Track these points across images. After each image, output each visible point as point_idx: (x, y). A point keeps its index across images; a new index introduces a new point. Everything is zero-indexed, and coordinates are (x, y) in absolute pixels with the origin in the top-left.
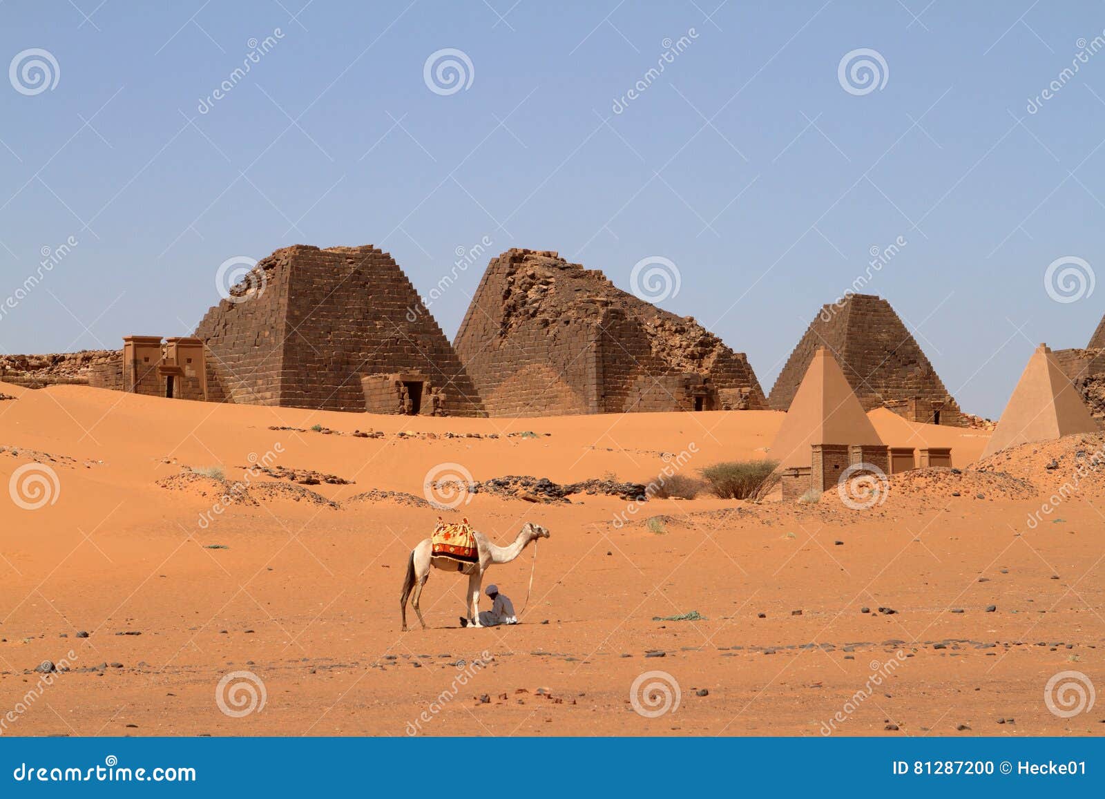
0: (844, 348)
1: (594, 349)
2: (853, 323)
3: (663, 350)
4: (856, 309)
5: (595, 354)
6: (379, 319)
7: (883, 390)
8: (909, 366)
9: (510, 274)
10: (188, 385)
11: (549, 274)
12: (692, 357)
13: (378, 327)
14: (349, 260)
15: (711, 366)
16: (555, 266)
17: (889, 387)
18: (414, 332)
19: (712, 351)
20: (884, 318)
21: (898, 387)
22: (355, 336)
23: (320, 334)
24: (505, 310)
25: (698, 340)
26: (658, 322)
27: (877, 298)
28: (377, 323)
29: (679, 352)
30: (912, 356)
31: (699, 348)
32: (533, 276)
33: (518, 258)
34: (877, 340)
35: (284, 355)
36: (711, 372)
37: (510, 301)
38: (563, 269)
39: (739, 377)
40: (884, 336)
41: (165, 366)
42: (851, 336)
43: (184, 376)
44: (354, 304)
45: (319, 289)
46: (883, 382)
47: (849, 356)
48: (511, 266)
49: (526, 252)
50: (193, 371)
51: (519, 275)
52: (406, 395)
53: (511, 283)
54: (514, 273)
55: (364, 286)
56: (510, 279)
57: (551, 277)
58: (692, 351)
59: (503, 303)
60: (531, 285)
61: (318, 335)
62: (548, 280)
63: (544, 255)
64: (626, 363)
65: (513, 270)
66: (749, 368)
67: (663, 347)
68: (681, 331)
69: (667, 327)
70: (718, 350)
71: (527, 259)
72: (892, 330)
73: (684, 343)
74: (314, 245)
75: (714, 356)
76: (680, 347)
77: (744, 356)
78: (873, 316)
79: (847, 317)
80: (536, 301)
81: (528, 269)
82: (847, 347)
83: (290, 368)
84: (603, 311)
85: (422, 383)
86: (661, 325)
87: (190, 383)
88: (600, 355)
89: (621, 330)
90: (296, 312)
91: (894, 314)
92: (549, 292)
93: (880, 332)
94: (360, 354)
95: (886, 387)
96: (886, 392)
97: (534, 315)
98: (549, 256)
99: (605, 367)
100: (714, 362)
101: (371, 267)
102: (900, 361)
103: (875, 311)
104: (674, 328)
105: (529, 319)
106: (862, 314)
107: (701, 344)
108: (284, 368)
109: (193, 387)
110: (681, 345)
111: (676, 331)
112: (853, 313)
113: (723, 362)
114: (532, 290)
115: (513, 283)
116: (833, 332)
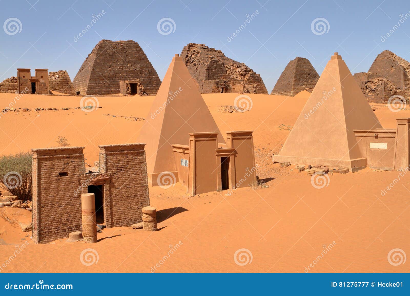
0: (294, 73)
1: (205, 72)
2: (297, 66)
3: (232, 73)
4: (299, 62)
5: (205, 74)
6: (130, 63)
7: (306, 85)
8: (314, 78)
9: (188, 50)
10: (41, 86)
11: (199, 50)
12: (242, 75)
13: (129, 65)
14: (121, 44)
15: (248, 78)
16: (202, 48)
17: (307, 84)
18: (142, 67)
19: (249, 73)
20: (307, 64)
21: (310, 84)
22: (119, 68)
23: (106, 68)
24: (186, 61)
25: (244, 70)
26: (232, 64)
27: (305, 58)
28: (129, 64)
29: (238, 73)
30: (315, 75)
31: (244, 72)
32: (194, 51)
33: (191, 46)
34: (304, 71)
35: (91, 75)
36: (248, 80)
37: (188, 59)
38: (205, 49)
39: (257, 81)
40: (307, 69)
41: (31, 79)
42: (296, 69)
43: (39, 82)
44: (121, 58)
45: (108, 53)
46: (306, 83)
47: (295, 75)
48: (189, 48)
49: (194, 44)
50: (43, 81)
51: (191, 50)
52: (130, 88)
53: (188, 53)
54: (190, 50)
55: (126, 52)
56: (188, 52)
57: (200, 51)
58: (242, 73)
59: (185, 59)
60: (193, 54)
61: (105, 68)
62: (199, 52)
63: (201, 45)
64: (217, 77)
65: (189, 49)
66: (261, 78)
67: (231, 72)
68: (239, 67)
69: (234, 66)
70: (251, 72)
71: (194, 46)
72: (309, 68)
73: (239, 71)
74: (109, 40)
75: (249, 75)
76: (238, 72)
77: (259, 75)
78: (304, 64)
79: (296, 63)
80: (194, 58)
81: (194, 49)
82: (295, 72)
83: (93, 79)
84: (210, 60)
85: (137, 84)
86: (233, 65)
87: (42, 85)
88: (208, 74)
89: (216, 66)
90: (98, 61)
91: (310, 63)
92: (199, 55)
93: (305, 68)
94: (121, 74)
95: (306, 84)
96: (306, 86)
97: (192, 62)
98: (203, 45)
99: (209, 78)
100: (249, 76)
101: (129, 47)
102: (311, 77)
103: (304, 62)
104: (237, 66)
105: (191, 64)
106: (300, 63)
107: (245, 71)
108: (90, 79)
109: (44, 86)
110: (238, 71)
111: (237, 67)
112: (298, 63)
113: (252, 76)
114: (194, 55)
115: (189, 53)
116: (292, 68)
